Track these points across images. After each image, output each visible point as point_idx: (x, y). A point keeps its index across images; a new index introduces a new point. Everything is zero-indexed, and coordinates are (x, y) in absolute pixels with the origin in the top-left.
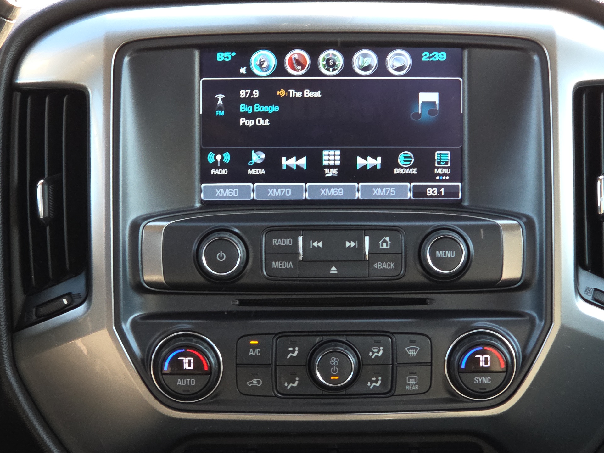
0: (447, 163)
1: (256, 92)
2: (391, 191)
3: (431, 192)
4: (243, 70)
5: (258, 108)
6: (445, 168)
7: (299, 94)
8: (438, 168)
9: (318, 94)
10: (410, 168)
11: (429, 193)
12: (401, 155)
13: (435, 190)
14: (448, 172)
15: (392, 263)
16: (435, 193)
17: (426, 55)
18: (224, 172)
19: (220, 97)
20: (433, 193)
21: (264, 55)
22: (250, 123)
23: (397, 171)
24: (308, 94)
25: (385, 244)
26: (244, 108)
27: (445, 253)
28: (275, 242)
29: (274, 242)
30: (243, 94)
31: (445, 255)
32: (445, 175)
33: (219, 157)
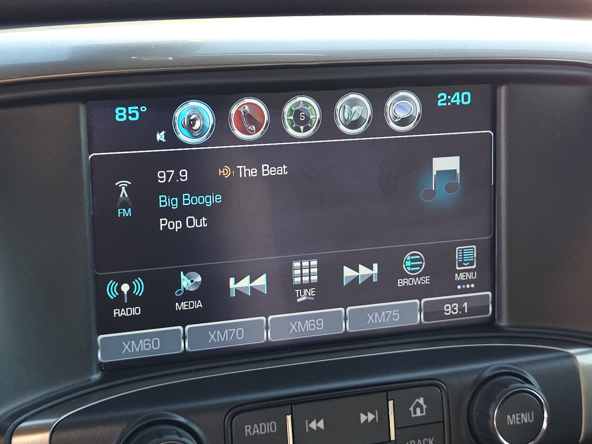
0: (471, 263)
1: (183, 173)
2: (394, 314)
3: (450, 309)
4: (160, 137)
5: (188, 200)
6: (469, 271)
7: (253, 172)
8: (459, 272)
9: (282, 170)
10: (419, 276)
11: (448, 312)
12: (408, 257)
13: (455, 306)
14: (474, 276)
15: (430, 439)
16: (455, 311)
17: (442, 97)
18: (134, 311)
19: (123, 185)
20: (452, 311)
21: (195, 109)
22: (177, 226)
23: (401, 283)
24: (268, 170)
25: (418, 410)
26: (164, 201)
27: (520, 416)
28: (249, 430)
29: (246, 431)
30: (162, 177)
31: (520, 421)
32: (469, 282)
33: (125, 288)
